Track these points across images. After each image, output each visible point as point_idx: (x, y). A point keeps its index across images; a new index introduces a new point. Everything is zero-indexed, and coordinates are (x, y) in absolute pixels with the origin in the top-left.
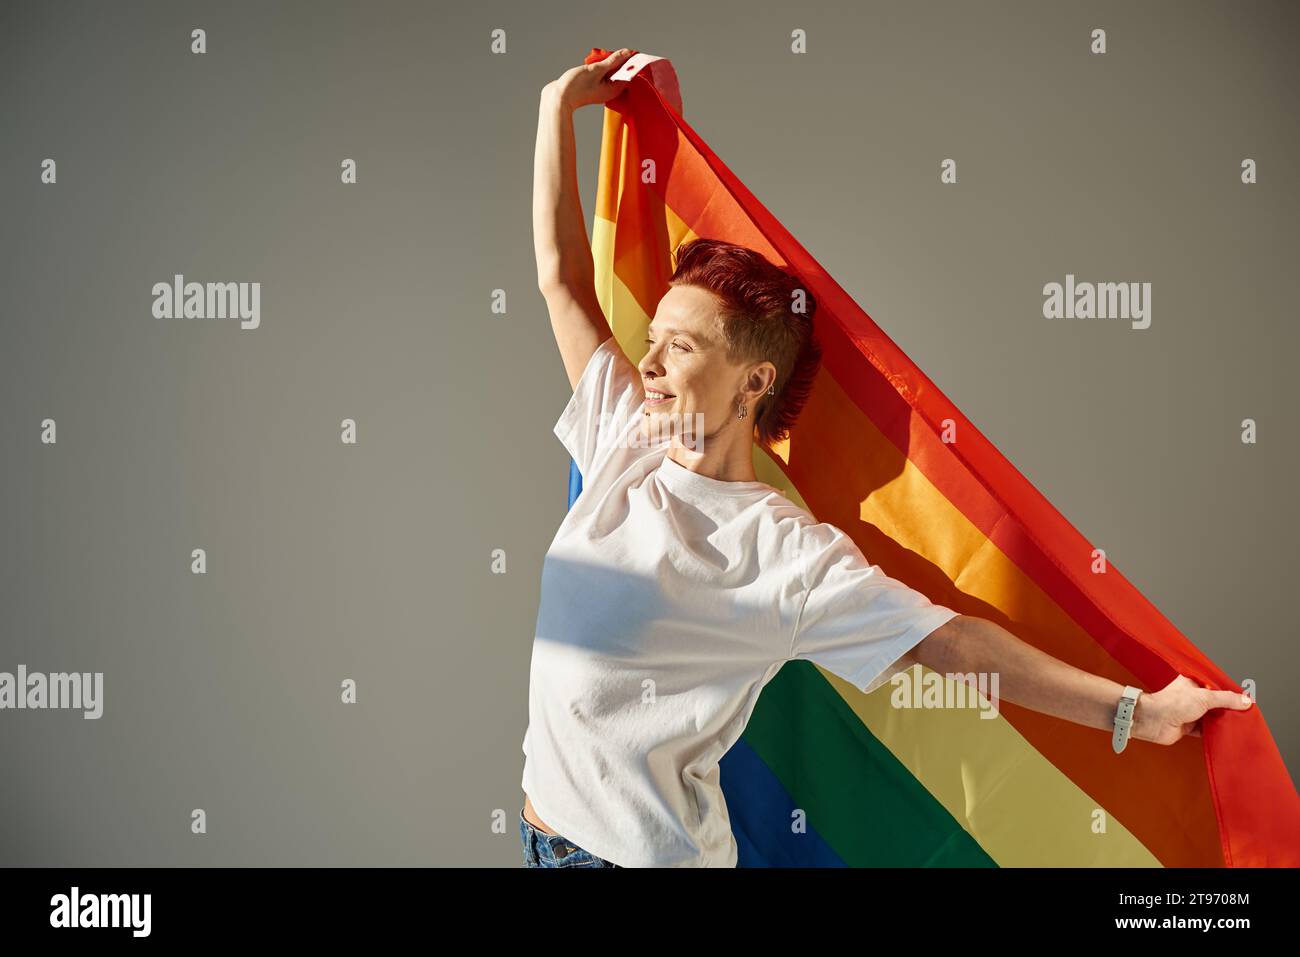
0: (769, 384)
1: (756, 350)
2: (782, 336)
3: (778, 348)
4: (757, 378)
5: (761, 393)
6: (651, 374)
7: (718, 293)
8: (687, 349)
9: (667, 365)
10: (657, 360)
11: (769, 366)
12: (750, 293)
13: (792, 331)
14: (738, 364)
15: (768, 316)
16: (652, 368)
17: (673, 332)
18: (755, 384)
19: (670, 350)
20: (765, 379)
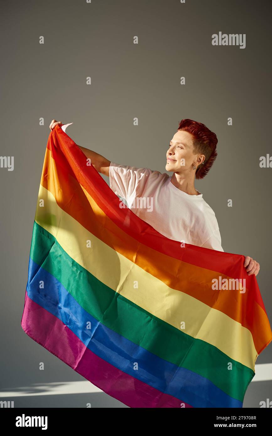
0: (203, 161)
1: (201, 151)
2: (208, 148)
3: (206, 151)
4: (200, 159)
5: (200, 163)
6: (170, 154)
7: (192, 134)
8: (182, 148)
9: (176, 152)
10: (173, 150)
11: (203, 156)
12: (201, 135)
13: (211, 147)
14: (196, 154)
15: (205, 142)
16: (171, 153)
17: (178, 143)
18: (199, 160)
19: (177, 148)
20: (202, 159)
